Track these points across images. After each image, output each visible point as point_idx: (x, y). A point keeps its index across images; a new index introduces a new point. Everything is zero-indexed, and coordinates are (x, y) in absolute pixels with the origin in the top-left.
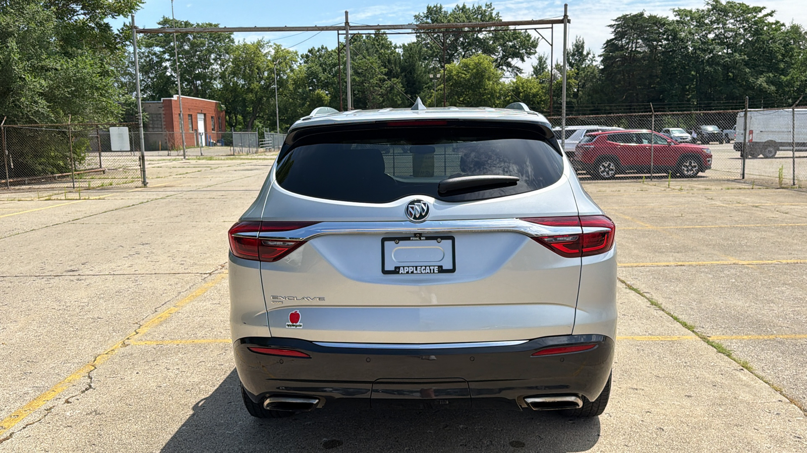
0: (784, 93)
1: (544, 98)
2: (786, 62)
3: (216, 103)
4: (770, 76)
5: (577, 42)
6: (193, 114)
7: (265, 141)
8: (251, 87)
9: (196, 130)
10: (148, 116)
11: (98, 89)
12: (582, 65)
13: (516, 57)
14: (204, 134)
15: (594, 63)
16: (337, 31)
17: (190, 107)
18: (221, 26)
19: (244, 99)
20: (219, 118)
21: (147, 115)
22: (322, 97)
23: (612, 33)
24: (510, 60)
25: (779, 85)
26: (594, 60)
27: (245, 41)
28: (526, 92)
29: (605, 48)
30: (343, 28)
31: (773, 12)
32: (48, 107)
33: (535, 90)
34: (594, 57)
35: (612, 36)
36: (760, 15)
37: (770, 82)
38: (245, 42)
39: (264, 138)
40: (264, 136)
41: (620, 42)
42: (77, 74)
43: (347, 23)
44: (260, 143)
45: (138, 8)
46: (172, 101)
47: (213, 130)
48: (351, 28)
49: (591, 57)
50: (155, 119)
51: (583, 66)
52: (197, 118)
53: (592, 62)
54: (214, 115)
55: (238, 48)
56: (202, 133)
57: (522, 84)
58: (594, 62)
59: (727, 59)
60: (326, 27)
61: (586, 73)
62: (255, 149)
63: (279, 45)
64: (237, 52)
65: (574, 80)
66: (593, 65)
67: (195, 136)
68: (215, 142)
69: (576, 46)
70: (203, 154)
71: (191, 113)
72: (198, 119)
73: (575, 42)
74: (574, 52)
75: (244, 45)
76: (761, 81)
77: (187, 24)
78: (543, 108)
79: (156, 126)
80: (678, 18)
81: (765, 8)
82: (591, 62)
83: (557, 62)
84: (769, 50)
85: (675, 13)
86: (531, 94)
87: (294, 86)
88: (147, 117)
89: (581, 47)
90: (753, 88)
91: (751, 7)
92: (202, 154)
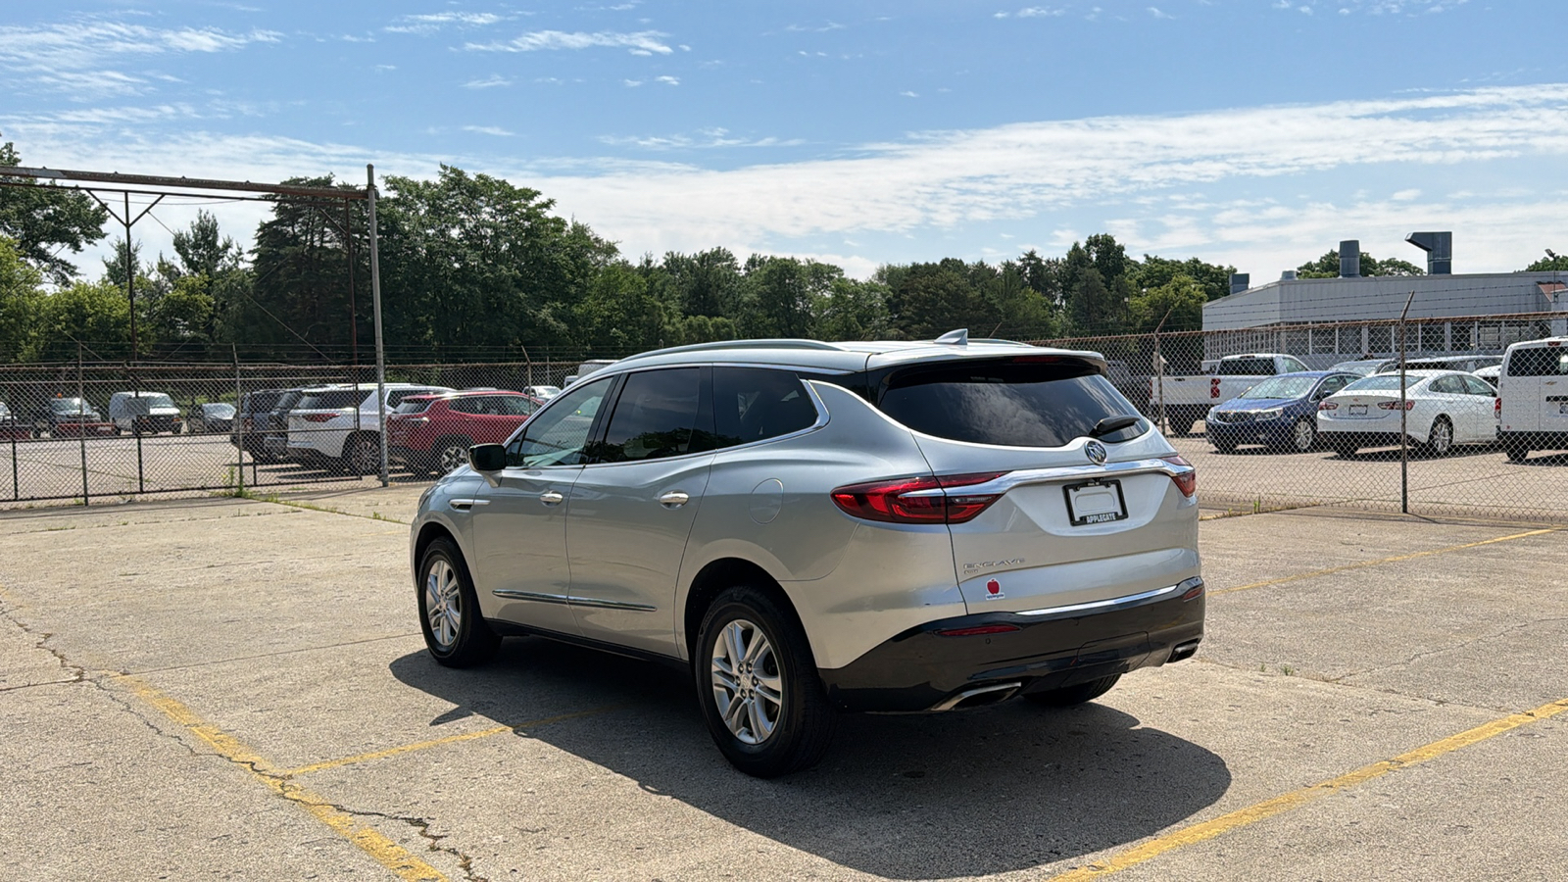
0: (579, 335)
1: (142, 330)
2: (578, 285)
4: (557, 308)
5: (201, 221)
12: (216, 266)
13: (61, 242)
15: (242, 266)
23: (273, 211)
24: (43, 245)
25: (572, 321)
26: (242, 260)
28: (100, 314)
29: (258, 238)
31: (551, 202)
33: (121, 312)
34: (240, 254)
35: (273, 217)
36: (532, 204)
37: (558, 316)
41: (290, 229)
49: (234, 253)
51: (219, 269)
53: (237, 262)
57: (90, 297)
58: (240, 262)
59: (488, 274)
61: (228, 282)
65: (204, 295)
66: (239, 269)
69: (200, 229)
73: (197, 221)
74: (196, 241)
76: (545, 313)
78: (141, 348)
80: (393, 195)
81: (539, 193)
82: (234, 262)
83: (161, 258)
84: (551, 263)
85: (388, 186)
86: (112, 320)
89: (211, 232)
90: (532, 325)
91: (517, 188)
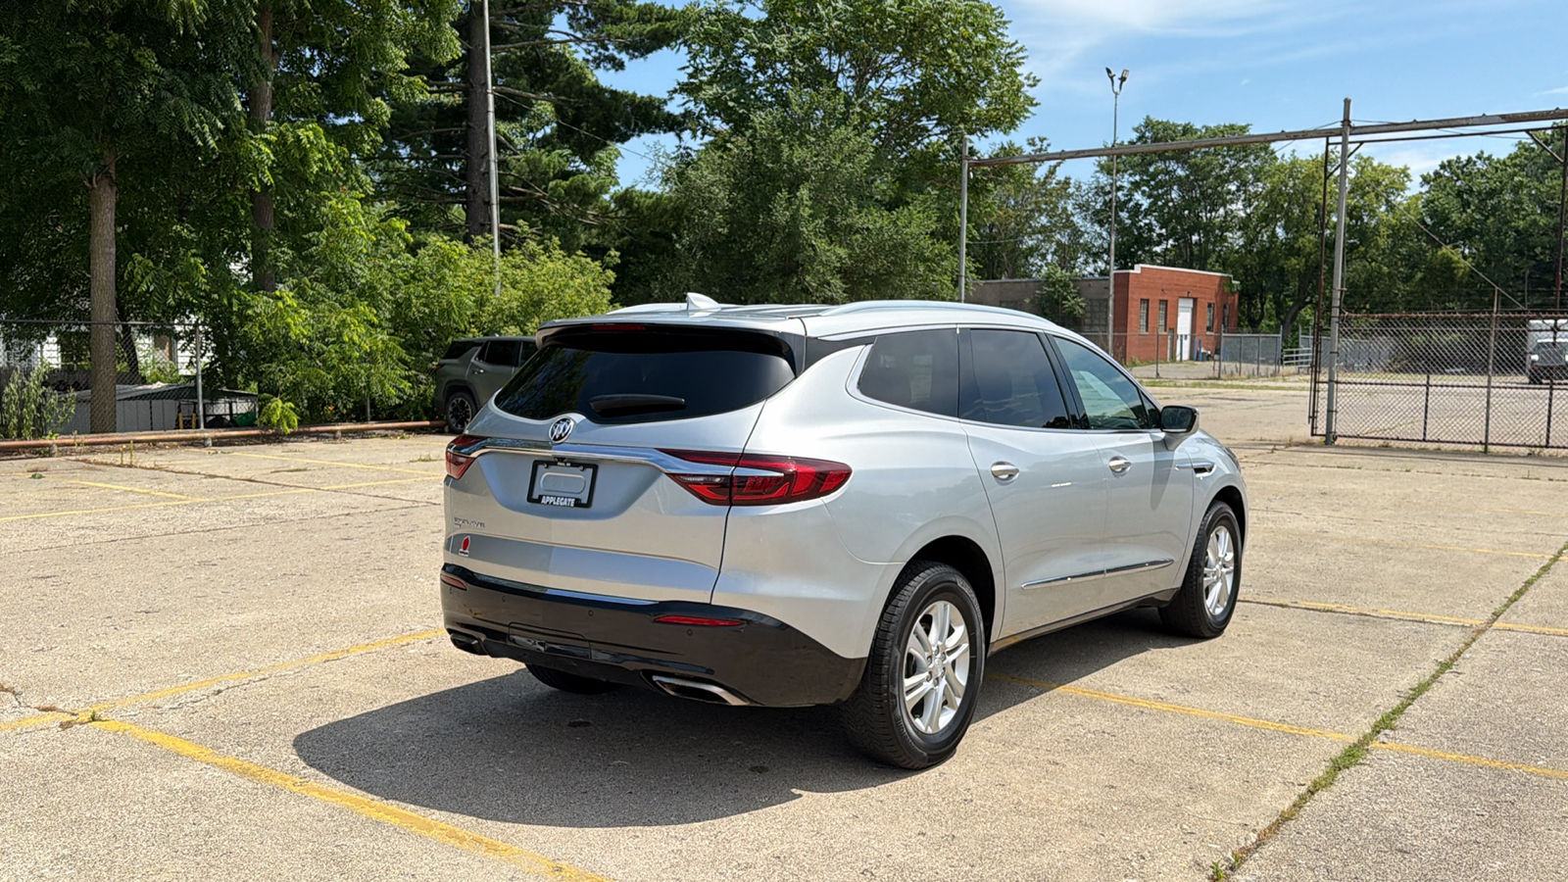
3: (1222, 277)
6: (1170, 299)
7: (1297, 352)
8: (1296, 246)
9: (1173, 330)
10: (1083, 305)
11: (926, 260)
14: (1189, 337)
16: (1324, 139)
17: (1164, 287)
18: (1252, 131)
19: (1282, 269)
20: (1225, 307)
21: (1083, 302)
22: (1453, 263)
27: (1296, 154)
30: (1338, 132)
32: (844, 292)
38: (1295, 158)
39: (1298, 347)
40: (1298, 343)
42: (895, 236)
43: (1346, 121)
44: (1285, 356)
45: (1026, 115)
46: (1131, 276)
47: (1209, 329)
48: (1354, 132)
50: (1096, 309)
52: (1177, 307)
54: (1214, 301)
55: (1280, 169)
56: (1186, 336)
60: (1303, 132)
62: (1272, 368)
63: (1368, 159)
64: (1277, 177)
67: (1169, 341)
68: (1209, 352)
70: (1161, 375)
71: (1165, 298)
72: (1179, 309)
75: (1293, 164)
77: (1187, 130)
79: (1096, 322)
87: (1390, 240)
88: (1081, 307)
92: (1158, 374)
